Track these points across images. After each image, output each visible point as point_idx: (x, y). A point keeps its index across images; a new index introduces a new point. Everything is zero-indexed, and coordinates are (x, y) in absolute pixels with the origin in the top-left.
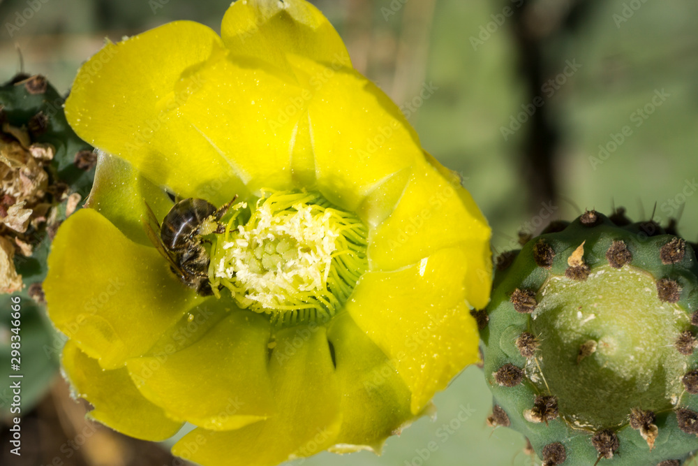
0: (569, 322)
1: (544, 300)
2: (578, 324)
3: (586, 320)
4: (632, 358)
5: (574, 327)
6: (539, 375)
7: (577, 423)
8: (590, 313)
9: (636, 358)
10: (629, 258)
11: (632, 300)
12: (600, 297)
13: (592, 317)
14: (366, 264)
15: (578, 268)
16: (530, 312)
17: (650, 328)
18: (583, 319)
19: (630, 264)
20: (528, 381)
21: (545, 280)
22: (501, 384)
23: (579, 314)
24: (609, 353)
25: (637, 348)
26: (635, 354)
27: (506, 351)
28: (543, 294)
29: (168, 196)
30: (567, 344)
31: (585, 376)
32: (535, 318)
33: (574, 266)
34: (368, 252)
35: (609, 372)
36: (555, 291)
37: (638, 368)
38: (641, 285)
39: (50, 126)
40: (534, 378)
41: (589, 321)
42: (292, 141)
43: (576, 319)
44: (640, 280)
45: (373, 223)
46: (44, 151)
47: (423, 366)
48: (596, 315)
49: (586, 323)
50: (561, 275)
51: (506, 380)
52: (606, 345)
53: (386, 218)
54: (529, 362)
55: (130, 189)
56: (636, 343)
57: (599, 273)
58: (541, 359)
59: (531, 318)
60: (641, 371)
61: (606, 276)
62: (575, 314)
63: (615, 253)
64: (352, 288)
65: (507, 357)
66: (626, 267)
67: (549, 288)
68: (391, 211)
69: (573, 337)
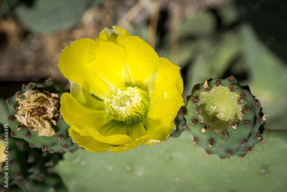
0: (209, 110)
1: (200, 100)
2: (212, 110)
3: (214, 109)
4: (228, 116)
5: (211, 111)
6: (203, 121)
7: (216, 131)
8: (215, 106)
9: (229, 116)
10: (220, 83)
11: (224, 99)
12: (216, 100)
13: (215, 107)
14: (150, 103)
15: (207, 88)
16: (197, 103)
17: (231, 106)
18: (213, 108)
19: (221, 85)
20: (200, 123)
21: (199, 94)
22: (193, 124)
23: (212, 107)
24: (222, 117)
25: (229, 114)
26: (229, 115)
27: (193, 115)
28: (200, 98)
29: (92, 95)
30: (210, 116)
31: (217, 123)
32: (199, 106)
33: (206, 88)
34: (150, 100)
35: (223, 121)
36: (203, 98)
37: (230, 118)
38: (225, 92)
39: (56, 89)
40: (202, 122)
41: (215, 109)
42: (124, 73)
43: (211, 109)
44: (224, 89)
45: (150, 92)
46: (55, 95)
47: (170, 118)
48: (216, 106)
49: (214, 110)
50: (203, 92)
51: (194, 123)
52: (221, 115)
53: (153, 88)
54: (200, 117)
55: (81, 94)
56: (229, 112)
57: (214, 90)
58: (203, 117)
59: (198, 106)
60: (231, 118)
61: (215, 91)
62: (210, 107)
63: (216, 82)
64: (148, 111)
65: (193, 117)
66: (220, 86)
67: (201, 97)
68: (154, 85)
69: (211, 113)
